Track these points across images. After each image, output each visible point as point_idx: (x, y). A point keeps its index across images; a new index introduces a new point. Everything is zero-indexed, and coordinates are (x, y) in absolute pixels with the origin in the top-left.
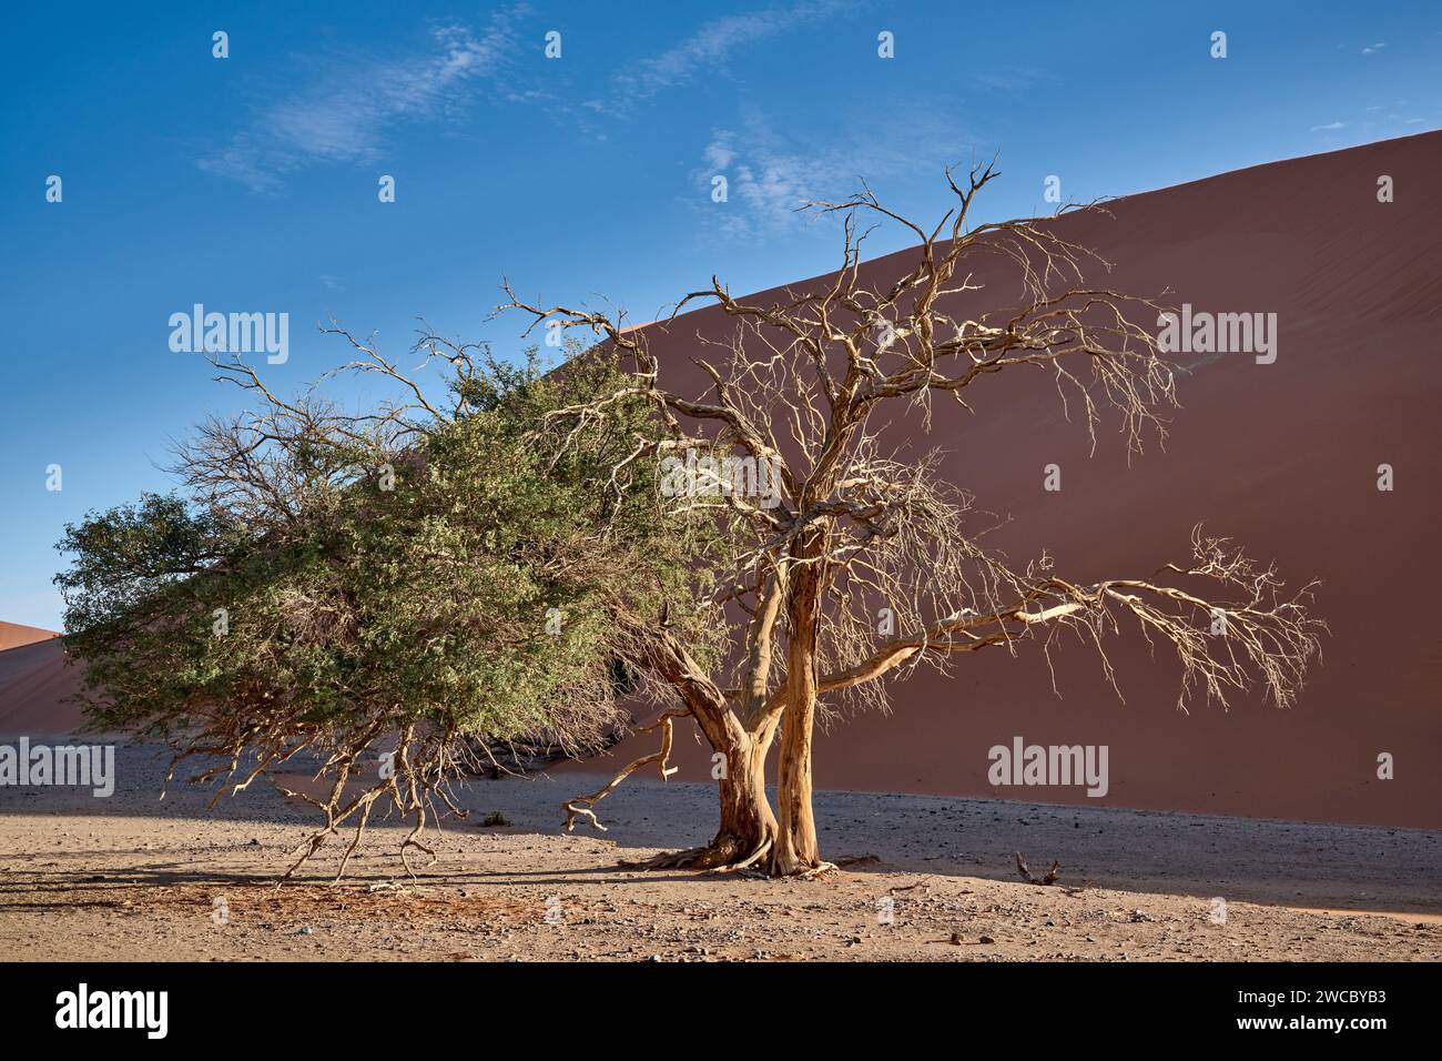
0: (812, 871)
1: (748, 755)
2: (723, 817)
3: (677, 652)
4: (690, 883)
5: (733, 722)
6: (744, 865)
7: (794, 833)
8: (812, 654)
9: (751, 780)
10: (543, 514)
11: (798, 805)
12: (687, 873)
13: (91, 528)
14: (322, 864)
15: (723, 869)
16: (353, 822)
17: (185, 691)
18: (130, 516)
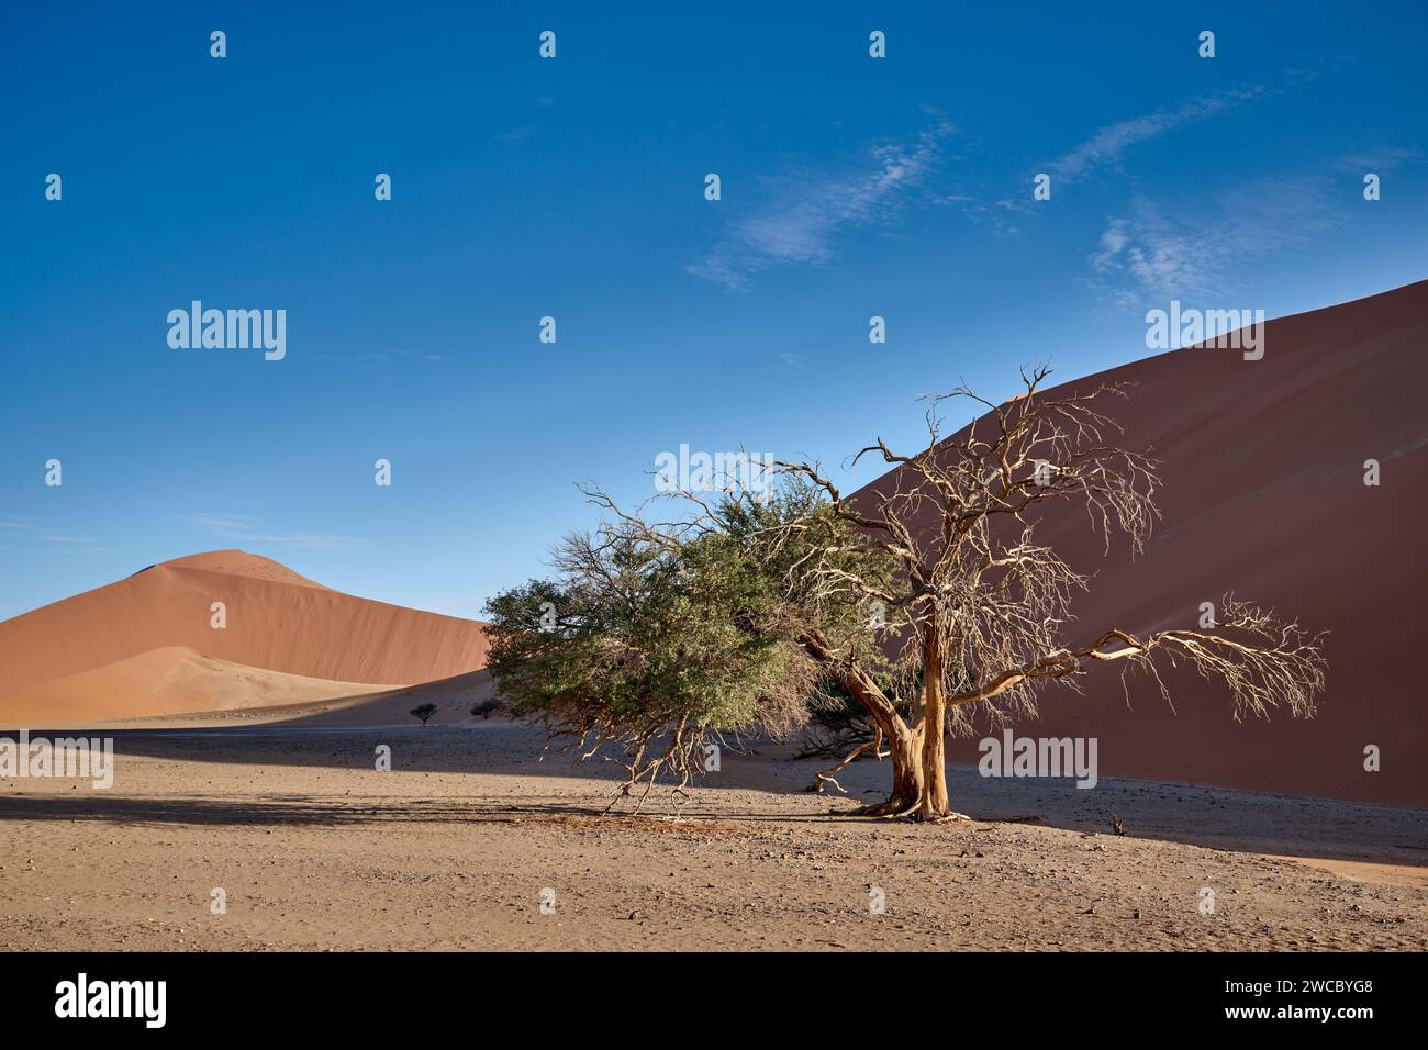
0: (942, 819)
1: (909, 743)
2: (895, 784)
3: (861, 676)
4: (870, 824)
5: (899, 722)
6: (905, 814)
7: (932, 794)
8: (940, 680)
9: (912, 760)
10: (748, 595)
11: (935, 777)
12: (869, 818)
13: (501, 599)
14: (626, 805)
15: (891, 816)
16: (644, 779)
17: (548, 697)
18: (523, 592)
